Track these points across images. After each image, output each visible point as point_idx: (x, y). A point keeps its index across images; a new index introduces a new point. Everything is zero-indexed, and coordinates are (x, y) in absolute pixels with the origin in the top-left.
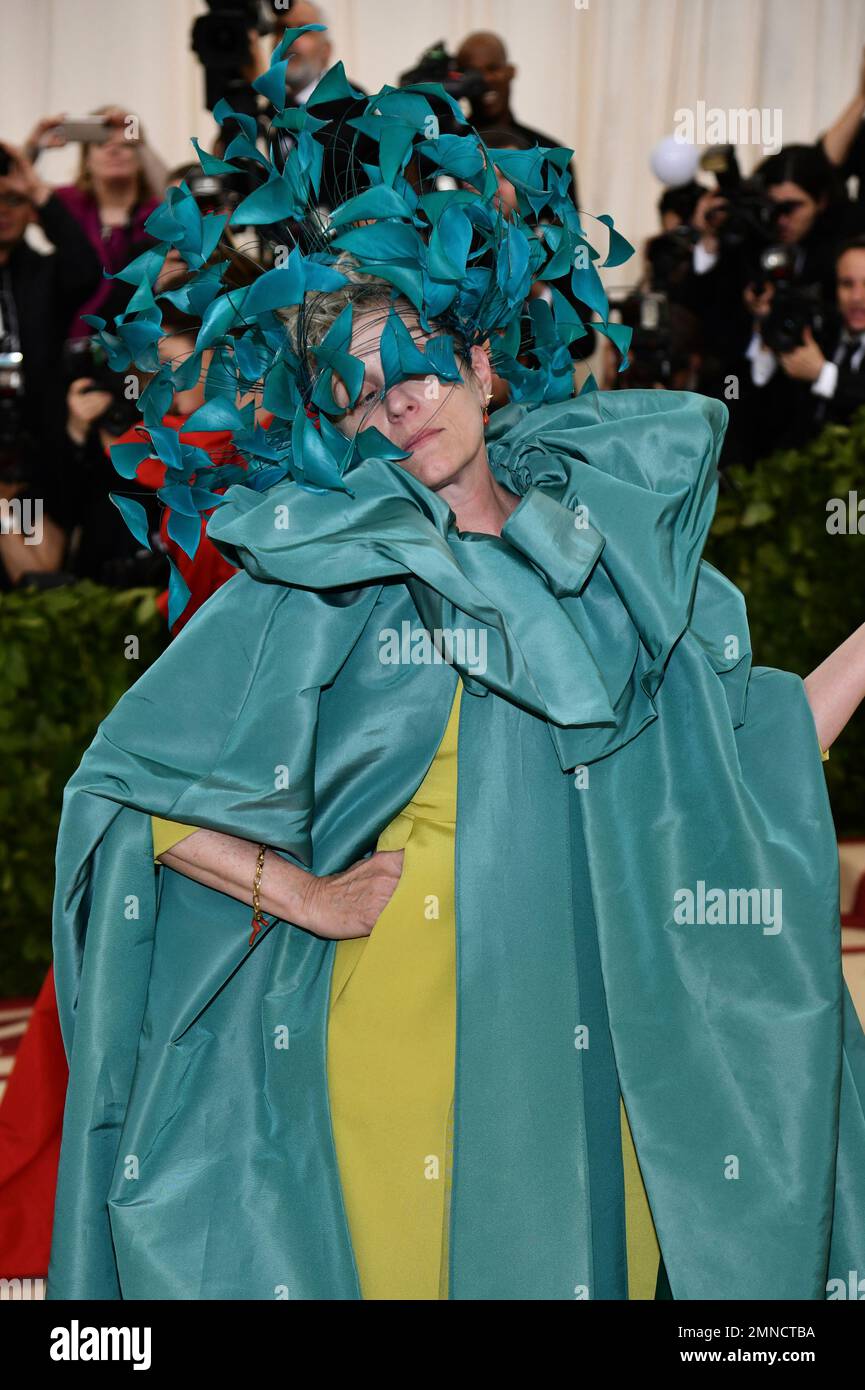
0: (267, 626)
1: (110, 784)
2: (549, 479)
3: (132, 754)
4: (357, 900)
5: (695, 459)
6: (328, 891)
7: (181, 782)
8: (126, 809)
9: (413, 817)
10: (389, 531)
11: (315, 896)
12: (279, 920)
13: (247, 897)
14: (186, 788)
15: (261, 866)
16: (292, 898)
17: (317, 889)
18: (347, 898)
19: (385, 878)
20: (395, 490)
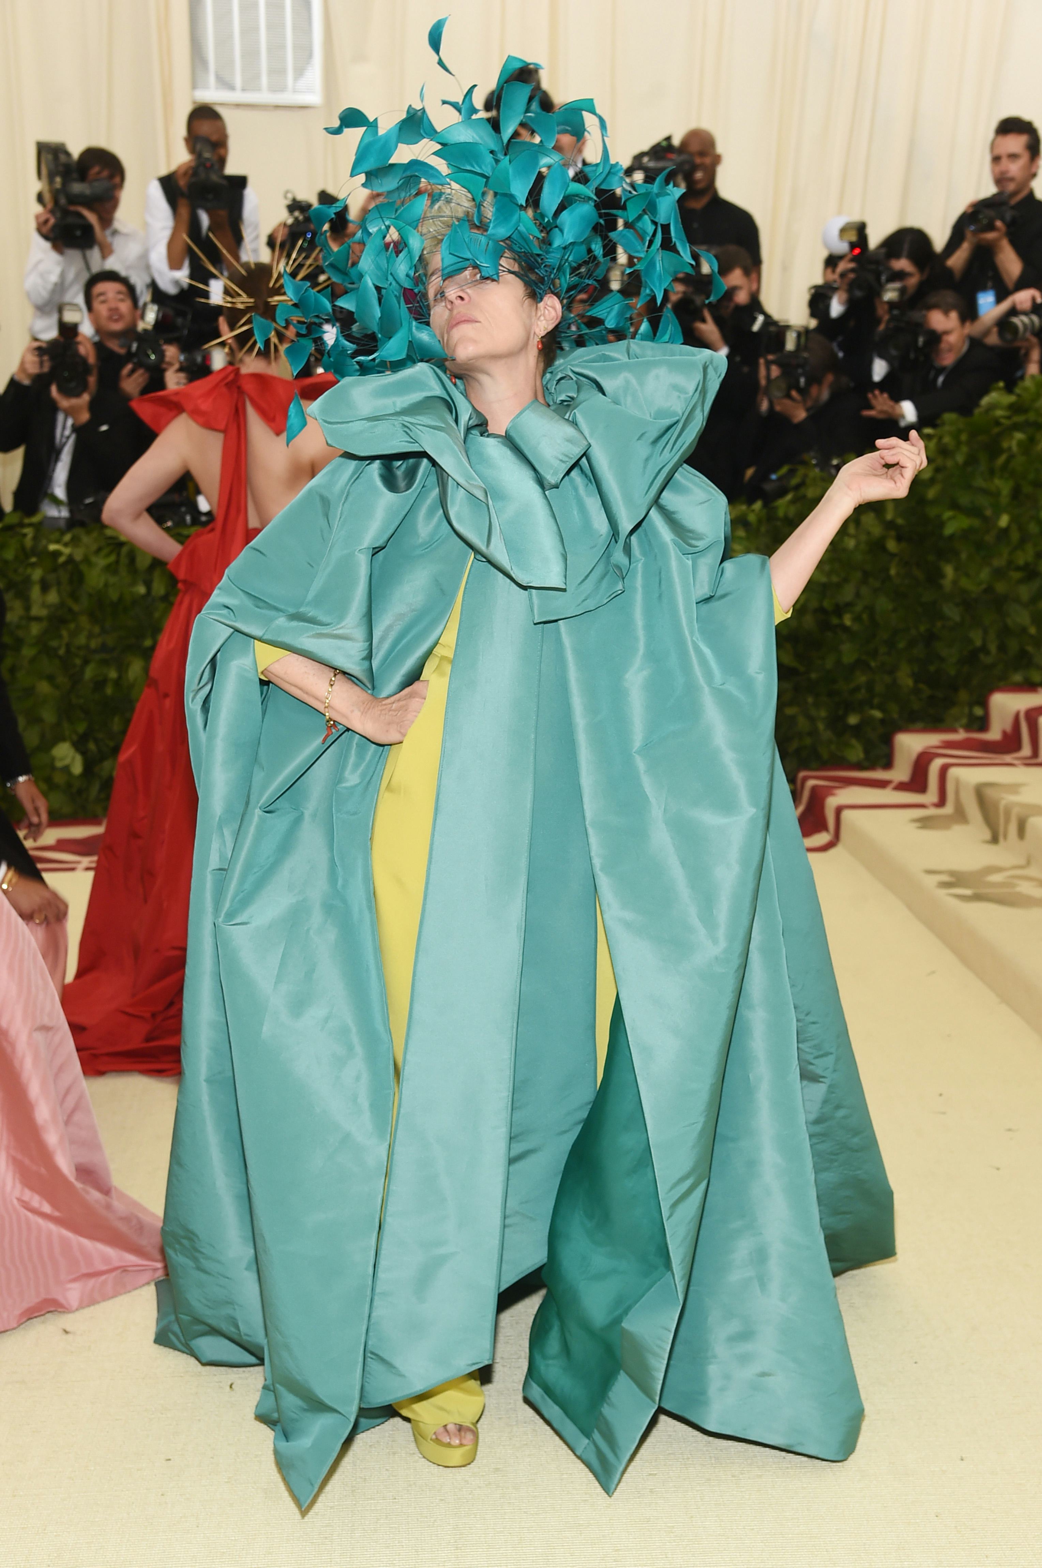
0: (343, 499)
1: (225, 612)
2: (569, 399)
3: (241, 590)
4: (396, 715)
5: (687, 396)
6: (380, 708)
7: (273, 613)
8: (236, 632)
9: (440, 656)
10: (418, 417)
11: (371, 710)
12: (348, 730)
13: (321, 708)
14: (276, 618)
15: (332, 685)
16: (352, 711)
17: (372, 706)
18: (391, 713)
19: (417, 699)
20: (431, 389)
